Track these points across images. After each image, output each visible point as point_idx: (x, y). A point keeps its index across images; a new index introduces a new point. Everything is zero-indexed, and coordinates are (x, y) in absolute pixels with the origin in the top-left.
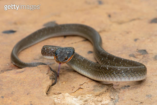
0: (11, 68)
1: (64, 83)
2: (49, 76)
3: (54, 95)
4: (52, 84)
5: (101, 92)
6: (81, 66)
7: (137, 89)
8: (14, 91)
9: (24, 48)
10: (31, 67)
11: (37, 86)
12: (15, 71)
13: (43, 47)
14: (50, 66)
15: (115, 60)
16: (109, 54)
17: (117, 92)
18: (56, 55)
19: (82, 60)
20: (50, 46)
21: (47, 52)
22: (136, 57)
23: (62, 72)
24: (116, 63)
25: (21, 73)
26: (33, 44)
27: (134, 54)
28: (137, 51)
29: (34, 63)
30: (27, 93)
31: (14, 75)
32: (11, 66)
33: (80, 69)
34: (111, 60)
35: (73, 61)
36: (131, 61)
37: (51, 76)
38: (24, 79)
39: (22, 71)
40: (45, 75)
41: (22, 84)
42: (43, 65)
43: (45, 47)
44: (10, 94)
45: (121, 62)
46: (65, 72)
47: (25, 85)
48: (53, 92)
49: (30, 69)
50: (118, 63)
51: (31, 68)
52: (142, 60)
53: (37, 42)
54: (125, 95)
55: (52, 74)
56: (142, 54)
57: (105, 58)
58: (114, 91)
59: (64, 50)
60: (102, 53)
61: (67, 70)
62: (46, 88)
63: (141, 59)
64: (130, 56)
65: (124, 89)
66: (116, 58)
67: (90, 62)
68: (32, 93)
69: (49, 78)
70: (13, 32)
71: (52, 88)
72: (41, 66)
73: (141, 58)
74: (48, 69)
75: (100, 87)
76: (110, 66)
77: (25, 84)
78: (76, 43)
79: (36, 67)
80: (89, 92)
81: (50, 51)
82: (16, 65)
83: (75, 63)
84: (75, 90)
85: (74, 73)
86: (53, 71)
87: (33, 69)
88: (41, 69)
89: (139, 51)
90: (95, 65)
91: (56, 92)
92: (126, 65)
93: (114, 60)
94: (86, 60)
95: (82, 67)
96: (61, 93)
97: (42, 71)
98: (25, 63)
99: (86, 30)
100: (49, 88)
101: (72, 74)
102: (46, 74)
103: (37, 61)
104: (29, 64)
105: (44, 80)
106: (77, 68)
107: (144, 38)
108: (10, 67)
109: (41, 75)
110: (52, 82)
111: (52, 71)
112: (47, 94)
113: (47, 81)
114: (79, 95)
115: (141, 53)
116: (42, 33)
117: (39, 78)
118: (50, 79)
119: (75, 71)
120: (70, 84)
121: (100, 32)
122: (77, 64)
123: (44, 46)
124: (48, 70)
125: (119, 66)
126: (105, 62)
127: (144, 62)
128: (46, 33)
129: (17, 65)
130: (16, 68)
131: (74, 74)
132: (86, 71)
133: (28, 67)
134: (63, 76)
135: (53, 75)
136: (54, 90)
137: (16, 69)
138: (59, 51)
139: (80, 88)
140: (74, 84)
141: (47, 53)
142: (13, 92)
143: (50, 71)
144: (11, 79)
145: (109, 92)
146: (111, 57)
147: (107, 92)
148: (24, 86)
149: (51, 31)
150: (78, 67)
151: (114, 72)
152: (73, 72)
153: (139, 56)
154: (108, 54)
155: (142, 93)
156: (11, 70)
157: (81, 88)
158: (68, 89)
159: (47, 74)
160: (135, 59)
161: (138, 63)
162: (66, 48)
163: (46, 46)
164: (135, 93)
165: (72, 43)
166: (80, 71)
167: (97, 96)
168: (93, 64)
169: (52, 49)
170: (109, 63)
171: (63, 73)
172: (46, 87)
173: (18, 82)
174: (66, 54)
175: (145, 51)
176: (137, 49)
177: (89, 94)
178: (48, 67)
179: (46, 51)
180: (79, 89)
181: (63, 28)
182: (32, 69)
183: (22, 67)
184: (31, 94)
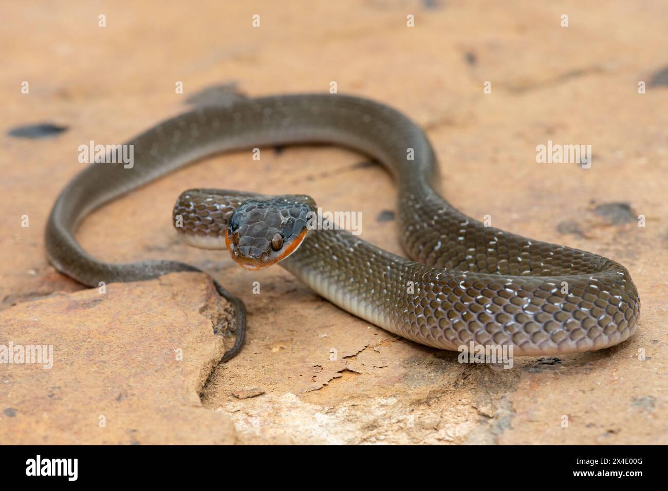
0: (45, 288)
1: (275, 350)
2: (209, 321)
3: (232, 403)
4: (226, 354)
5: (436, 386)
6: (348, 279)
7: (594, 375)
8: (59, 388)
9: (103, 198)
10: (129, 281)
11: (159, 364)
12: (64, 299)
13: (181, 197)
14: (216, 277)
15: (495, 247)
16: (471, 219)
17: (505, 384)
18: (234, 229)
19: (352, 250)
20: (211, 192)
21: (199, 219)
22: (588, 234)
23: (265, 301)
24: (502, 258)
25: (90, 310)
26: (140, 182)
27: (579, 220)
28: (589, 210)
29: (146, 266)
30: (117, 395)
31: (60, 318)
32: (48, 277)
33: (341, 291)
34: (479, 248)
35: (312, 254)
36: (567, 249)
37: (219, 320)
38: (104, 333)
39: (96, 301)
40: (195, 316)
41: (92, 358)
42: (184, 273)
43: (188, 197)
44: (43, 398)
45: (523, 257)
46: (278, 303)
47: (105, 358)
48: (227, 387)
49: (130, 291)
50: (508, 259)
51: (134, 284)
52: (612, 248)
53: (156, 174)
54: (540, 400)
55: (222, 312)
56: (614, 222)
57: (452, 239)
58: (491, 382)
59: (267, 210)
60: (439, 215)
61: (288, 292)
62: (198, 371)
63: (608, 244)
64: (561, 229)
65: (537, 372)
66: (500, 237)
67: (387, 255)
68: (136, 392)
69: (210, 326)
70: (52, 130)
71: (226, 372)
72: (174, 276)
73: (610, 237)
74: (207, 289)
75: (432, 368)
76: (475, 275)
77: (109, 353)
78: (324, 175)
79: (155, 282)
80: (383, 388)
81: (211, 213)
82: (68, 272)
83: (322, 263)
84: (323, 378)
85: (319, 307)
86: (228, 299)
87: (140, 288)
88: (175, 289)
89: (599, 208)
90: (408, 272)
91: (241, 388)
92: (545, 268)
93: (491, 247)
94: (367, 249)
95: (352, 280)
96: (262, 394)
97: (179, 298)
98: (104, 266)
99: (367, 118)
100: (212, 373)
101: (310, 312)
102: (197, 311)
103: (158, 258)
104: (124, 267)
105: (190, 339)
106: (330, 284)
107: (620, 154)
108: (42, 283)
109: (175, 316)
110: (225, 346)
111: (224, 301)
112: (202, 395)
113: (201, 339)
114: (342, 401)
115: (609, 218)
116: (177, 137)
117: (170, 329)
118: (215, 332)
119: (321, 299)
120: (302, 354)
121: (432, 127)
122: (329, 267)
123: (184, 194)
124: (205, 292)
125: (515, 274)
126: (454, 258)
127: (621, 257)
128: (195, 132)
129: (73, 275)
130: (69, 285)
131: (319, 311)
132: (366, 299)
133: (119, 281)
134: (271, 320)
135: (230, 317)
136: (233, 380)
137: (67, 291)
138: (247, 211)
139: (347, 370)
140: (318, 353)
141: (197, 222)
142: (56, 391)
143: (213, 299)
144: (47, 333)
145: (472, 387)
146: (478, 234)
147: (464, 385)
148: (105, 362)
149: (216, 124)
150: (332, 280)
151: (489, 308)
152: (313, 301)
153: (598, 232)
154: (467, 223)
155: (614, 390)
156: (47, 294)
157: (352, 371)
158: (292, 375)
159: (202, 310)
160: (583, 241)
161: (596, 257)
162: (279, 201)
163: (195, 194)
164: (584, 392)
165: (310, 179)
166: (343, 299)
167: (419, 402)
168: (401, 267)
169: (218, 207)
170: (470, 261)
171: (271, 306)
172: (197, 368)
173: (77, 348)
174: (278, 224)
175: (625, 207)
176: (593, 202)
177: (385, 397)
178: (207, 281)
179: (192, 215)
180: (340, 375)
181: (268, 111)
182: (137, 291)
183: (92, 284)
184: (135, 398)
